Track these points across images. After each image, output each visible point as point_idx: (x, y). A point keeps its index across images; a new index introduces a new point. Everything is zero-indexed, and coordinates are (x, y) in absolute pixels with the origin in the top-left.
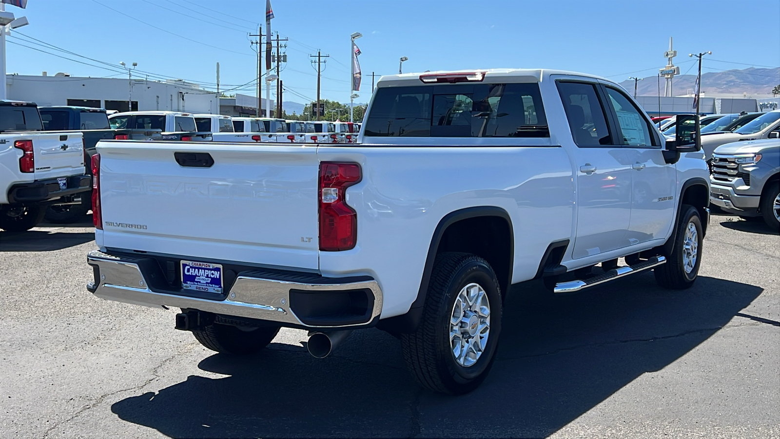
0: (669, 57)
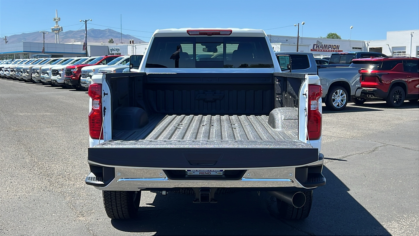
0: (56, 21)
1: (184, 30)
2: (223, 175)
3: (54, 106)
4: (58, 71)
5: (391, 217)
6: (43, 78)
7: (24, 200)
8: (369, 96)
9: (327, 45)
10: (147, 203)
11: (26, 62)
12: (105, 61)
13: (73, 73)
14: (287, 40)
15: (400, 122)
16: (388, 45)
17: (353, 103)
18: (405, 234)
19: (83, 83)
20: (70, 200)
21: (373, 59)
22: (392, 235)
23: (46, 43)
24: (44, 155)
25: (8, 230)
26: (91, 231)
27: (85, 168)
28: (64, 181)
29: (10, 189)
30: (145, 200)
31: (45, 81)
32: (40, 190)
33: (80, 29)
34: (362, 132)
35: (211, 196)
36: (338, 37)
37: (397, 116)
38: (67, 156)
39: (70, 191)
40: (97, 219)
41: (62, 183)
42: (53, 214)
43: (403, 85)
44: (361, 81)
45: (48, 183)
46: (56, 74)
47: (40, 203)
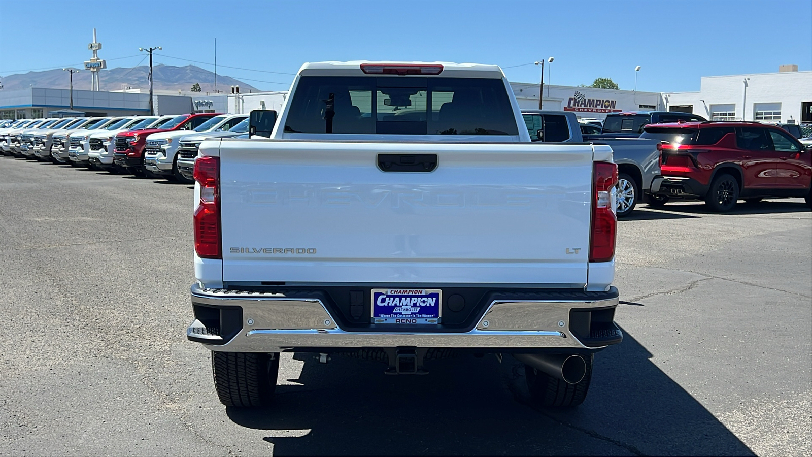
0: (94, 49)
1: (356, 64)
2: (438, 324)
3: (98, 205)
4: (102, 142)
5: (730, 404)
6: (72, 154)
7: (60, 373)
8: (674, 191)
9: (593, 100)
10: (289, 379)
11: (39, 125)
12: (190, 123)
13: (129, 145)
14: (521, 91)
15: (732, 238)
16: (704, 101)
17: (646, 205)
18: (758, 432)
19: (149, 164)
20: (146, 373)
21: (683, 125)
22: (734, 434)
23: (74, 90)
24: (89, 294)
25: (36, 427)
26: (192, 428)
27: (168, 317)
28: (131, 339)
29: (32, 354)
30: (285, 373)
31: (77, 161)
32: (89, 354)
33: (139, 65)
34: (665, 256)
35: (418, 362)
36: (613, 86)
37: (726, 228)
38: (131, 294)
39: (145, 358)
40: (200, 407)
41: (128, 342)
42: (118, 398)
43: (734, 172)
44: (660, 164)
45: (103, 344)
46: (98, 146)
47: (91, 378)
